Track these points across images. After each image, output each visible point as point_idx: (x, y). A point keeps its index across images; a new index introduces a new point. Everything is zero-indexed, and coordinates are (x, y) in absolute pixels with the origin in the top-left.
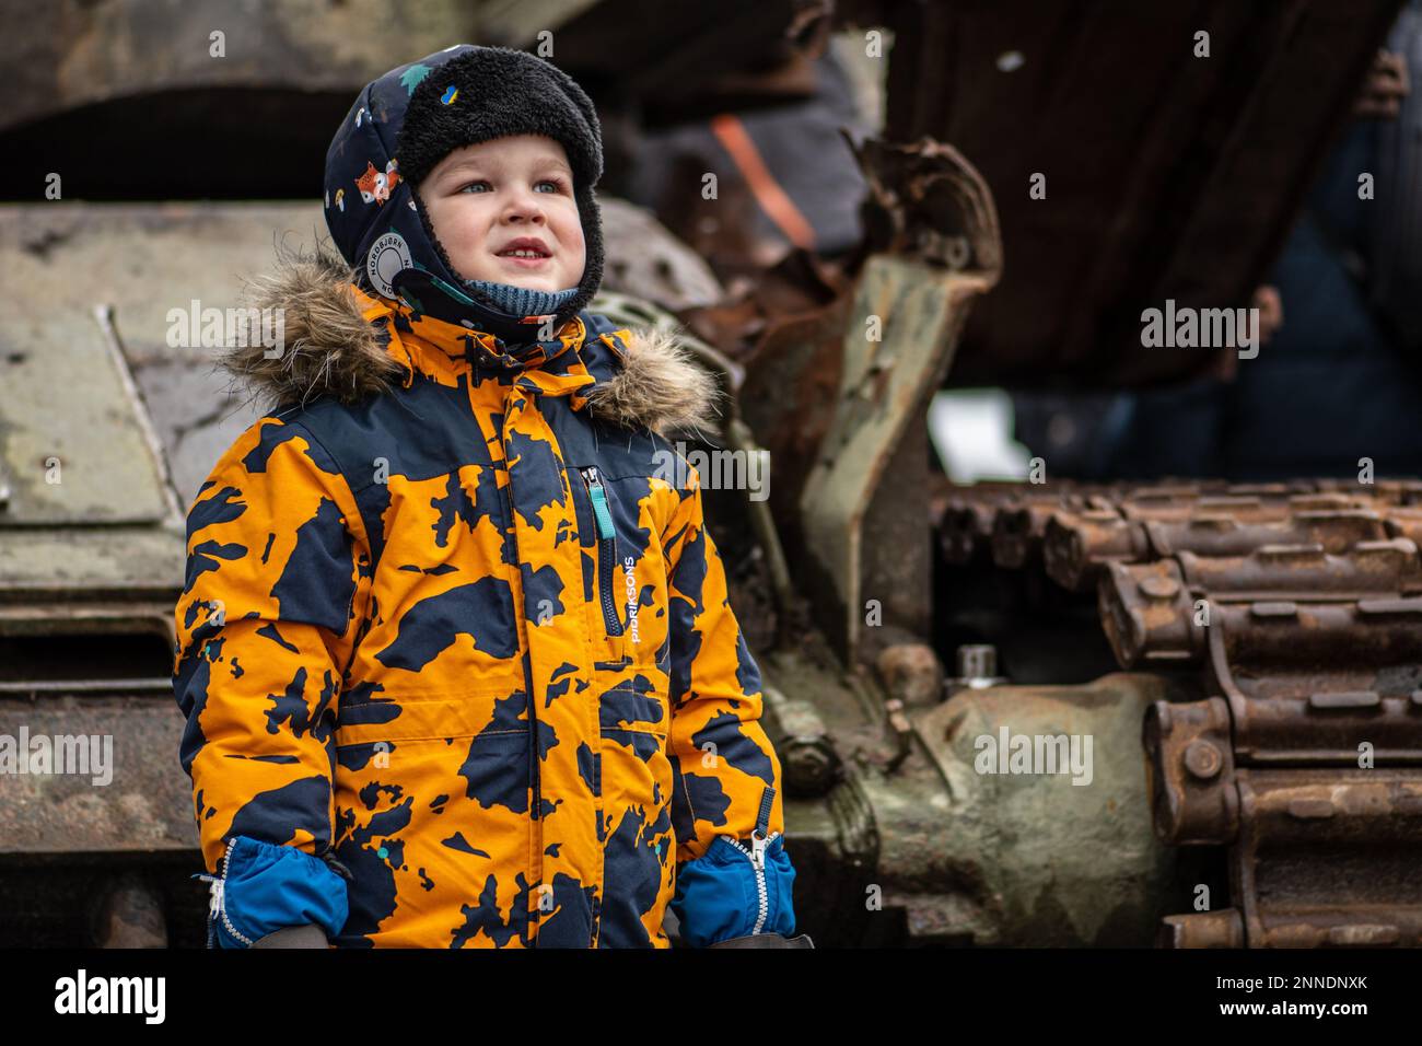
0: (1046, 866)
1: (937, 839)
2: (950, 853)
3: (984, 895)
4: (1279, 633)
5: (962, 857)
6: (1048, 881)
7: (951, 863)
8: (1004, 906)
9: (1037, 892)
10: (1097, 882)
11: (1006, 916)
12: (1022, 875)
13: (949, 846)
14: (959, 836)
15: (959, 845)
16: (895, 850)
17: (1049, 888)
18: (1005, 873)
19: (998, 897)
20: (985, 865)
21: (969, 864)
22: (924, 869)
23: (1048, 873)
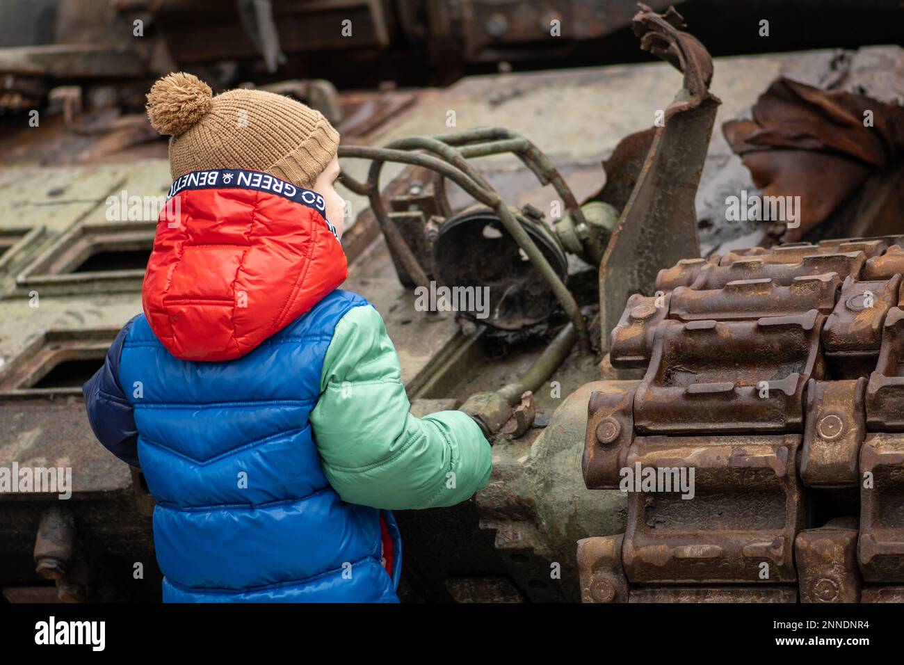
0: (571, 503)
1: (511, 484)
2: (518, 493)
3: (538, 522)
4: (703, 342)
5: (526, 496)
6: (572, 513)
7: (519, 500)
8: (546, 529)
9: (566, 520)
10: (603, 513)
11: (550, 536)
12: (555, 508)
13: (518, 489)
14: (525, 482)
15: (523, 489)
16: (484, 492)
17: (573, 517)
18: (546, 506)
19: (544, 523)
20: (537, 501)
21: (530, 501)
22: (504, 505)
23: (572, 507)
